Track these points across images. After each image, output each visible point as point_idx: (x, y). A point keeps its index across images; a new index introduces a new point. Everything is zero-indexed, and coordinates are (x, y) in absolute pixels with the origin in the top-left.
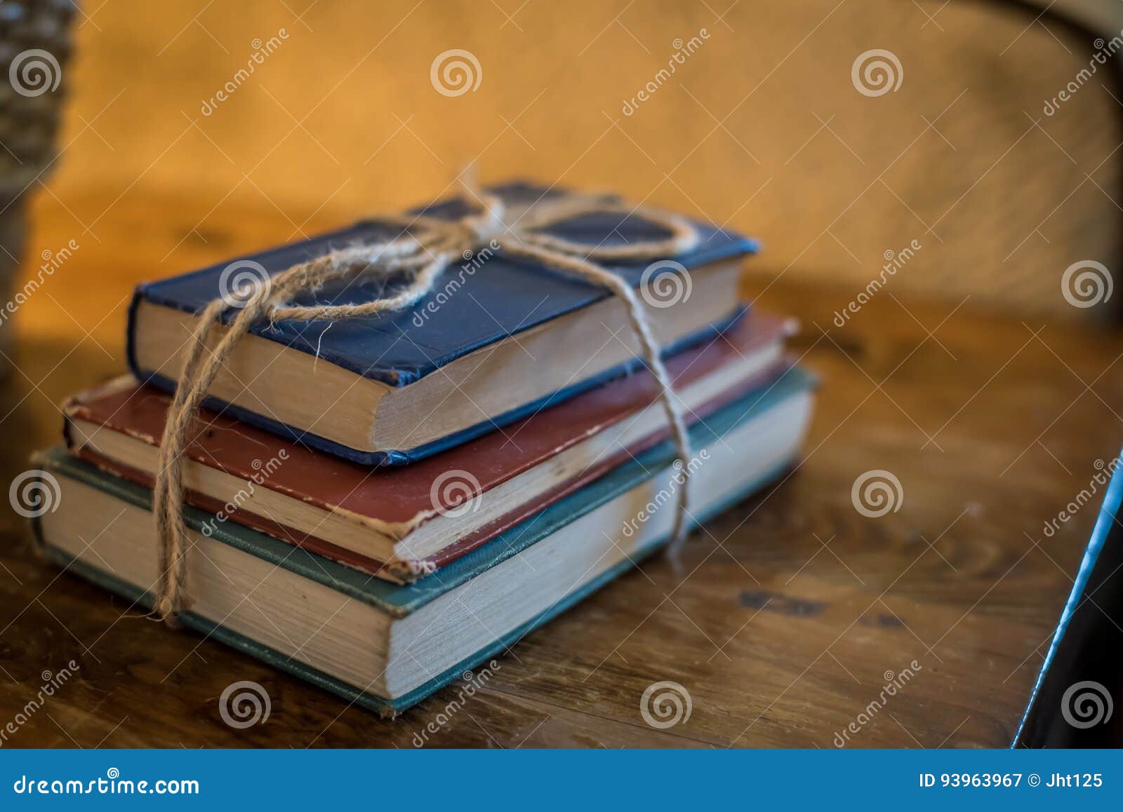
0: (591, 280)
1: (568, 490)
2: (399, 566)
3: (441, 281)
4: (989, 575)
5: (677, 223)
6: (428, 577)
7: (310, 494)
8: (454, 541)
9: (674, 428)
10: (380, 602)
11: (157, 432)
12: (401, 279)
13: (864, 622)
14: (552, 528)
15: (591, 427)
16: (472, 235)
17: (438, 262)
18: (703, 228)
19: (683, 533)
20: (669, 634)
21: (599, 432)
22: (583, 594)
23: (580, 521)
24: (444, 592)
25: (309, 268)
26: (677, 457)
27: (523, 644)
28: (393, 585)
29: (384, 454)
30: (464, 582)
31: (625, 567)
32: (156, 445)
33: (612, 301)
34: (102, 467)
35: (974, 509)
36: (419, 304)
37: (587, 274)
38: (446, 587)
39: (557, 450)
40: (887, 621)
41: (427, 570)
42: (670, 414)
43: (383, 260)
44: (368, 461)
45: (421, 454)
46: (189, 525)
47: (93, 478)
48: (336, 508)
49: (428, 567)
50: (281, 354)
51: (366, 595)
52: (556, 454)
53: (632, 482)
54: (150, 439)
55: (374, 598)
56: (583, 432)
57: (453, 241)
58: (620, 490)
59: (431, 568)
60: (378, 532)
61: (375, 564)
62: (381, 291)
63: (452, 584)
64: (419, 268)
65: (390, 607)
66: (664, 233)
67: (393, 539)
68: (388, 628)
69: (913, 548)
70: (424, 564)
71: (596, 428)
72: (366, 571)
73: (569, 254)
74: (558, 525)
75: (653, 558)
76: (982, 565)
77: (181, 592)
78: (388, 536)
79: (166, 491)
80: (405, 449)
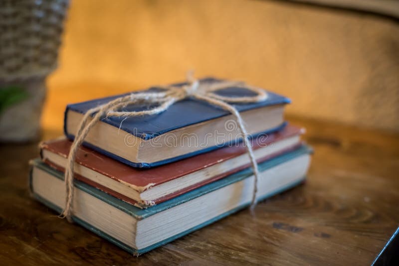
0: (223, 108)
1: (210, 181)
2: (141, 202)
3: (171, 107)
4: (366, 222)
5: (260, 91)
6: (152, 207)
7: (113, 176)
8: (164, 195)
9: (252, 163)
10: (133, 214)
11: (67, 154)
12: (157, 105)
13: (316, 235)
14: (201, 194)
15: (219, 160)
16: (185, 92)
17: (171, 100)
18: (269, 93)
19: (256, 201)
20: (243, 235)
21: (222, 162)
22: (216, 220)
23: (213, 192)
24: (157, 213)
25: (122, 100)
26: (253, 174)
27: (190, 235)
28: (139, 209)
29: (141, 163)
30: (165, 210)
31: (233, 212)
32: (67, 158)
33: (231, 116)
34: (51, 166)
35: (367, 199)
36: (161, 114)
37: (222, 106)
38: (158, 211)
39: (205, 166)
40: (325, 236)
41: (151, 204)
42: (251, 158)
43: (150, 99)
44: (136, 166)
45: (155, 165)
46: (75, 186)
47: (48, 169)
48: (121, 181)
49: (152, 203)
50: (110, 128)
51: (130, 212)
52: (204, 168)
53: (235, 181)
54: (65, 156)
55: (131, 213)
56: (216, 161)
57: (178, 94)
58: (229, 183)
59: (153, 204)
60: (134, 189)
61: (134, 201)
62: (148, 108)
63: (160, 210)
64: (163, 102)
65: (136, 216)
66: (255, 94)
67: (139, 192)
68: (136, 224)
69: (341, 212)
70: (151, 202)
71: (221, 160)
72: (131, 204)
73: (217, 99)
74: (204, 193)
75: (244, 210)
76: (365, 219)
77: (71, 209)
78: (137, 191)
79: (68, 174)
80: (149, 162)
